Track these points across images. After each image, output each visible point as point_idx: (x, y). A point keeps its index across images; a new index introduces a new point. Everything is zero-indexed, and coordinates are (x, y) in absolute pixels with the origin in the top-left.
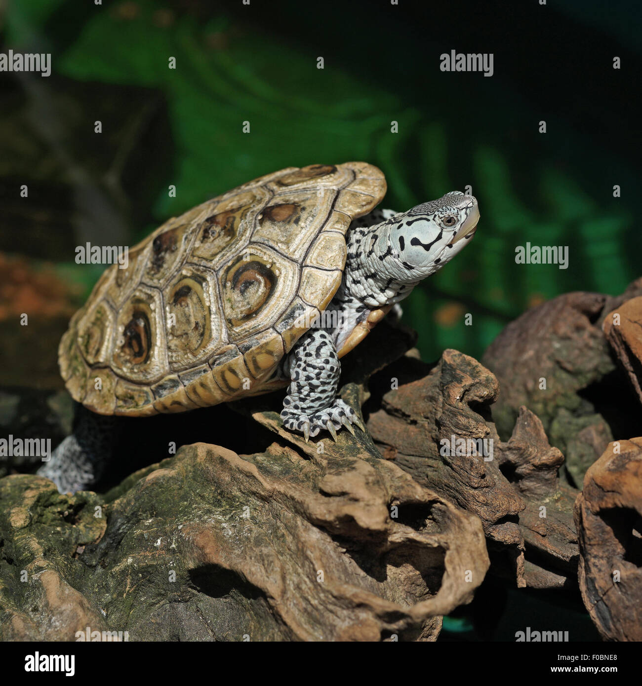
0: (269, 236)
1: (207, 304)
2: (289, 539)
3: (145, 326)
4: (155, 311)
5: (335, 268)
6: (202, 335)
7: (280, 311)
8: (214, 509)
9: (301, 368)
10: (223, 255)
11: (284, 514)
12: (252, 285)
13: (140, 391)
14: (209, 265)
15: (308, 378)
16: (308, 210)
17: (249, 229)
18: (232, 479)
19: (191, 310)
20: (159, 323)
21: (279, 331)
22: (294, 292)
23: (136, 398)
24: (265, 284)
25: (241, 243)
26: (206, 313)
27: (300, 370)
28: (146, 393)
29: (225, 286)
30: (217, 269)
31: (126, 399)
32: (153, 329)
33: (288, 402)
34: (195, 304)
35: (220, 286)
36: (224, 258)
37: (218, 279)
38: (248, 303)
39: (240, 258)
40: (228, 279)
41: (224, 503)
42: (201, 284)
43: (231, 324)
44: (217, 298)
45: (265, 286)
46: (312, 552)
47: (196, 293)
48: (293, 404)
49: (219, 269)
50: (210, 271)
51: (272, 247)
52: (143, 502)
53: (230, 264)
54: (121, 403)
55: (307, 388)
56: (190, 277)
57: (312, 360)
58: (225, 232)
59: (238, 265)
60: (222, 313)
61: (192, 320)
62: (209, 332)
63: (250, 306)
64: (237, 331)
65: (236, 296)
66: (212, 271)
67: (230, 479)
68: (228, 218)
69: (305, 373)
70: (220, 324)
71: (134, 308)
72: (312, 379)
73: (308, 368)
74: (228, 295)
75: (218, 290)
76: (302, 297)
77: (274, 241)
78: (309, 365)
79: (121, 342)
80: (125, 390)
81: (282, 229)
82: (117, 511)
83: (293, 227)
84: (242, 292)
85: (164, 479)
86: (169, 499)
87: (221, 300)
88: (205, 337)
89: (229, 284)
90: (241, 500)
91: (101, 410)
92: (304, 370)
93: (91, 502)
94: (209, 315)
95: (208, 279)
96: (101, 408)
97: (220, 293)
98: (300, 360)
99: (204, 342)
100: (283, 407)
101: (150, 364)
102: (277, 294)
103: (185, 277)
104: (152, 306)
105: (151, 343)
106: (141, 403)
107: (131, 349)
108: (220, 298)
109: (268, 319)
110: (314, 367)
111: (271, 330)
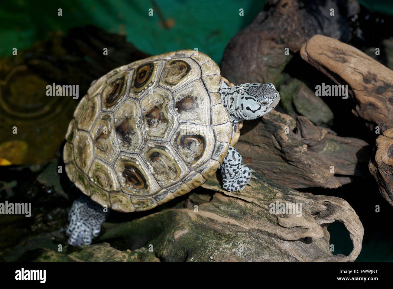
0: (187, 118)
1: (173, 158)
2: (273, 248)
3: (136, 171)
4: (140, 165)
5: (226, 121)
6: (176, 172)
7: (212, 151)
8: (220, 242)
9: (229, 167)
10: (169, 133)
11: (262, 237)
12: (192, 144)
13: (147, 199)
14: (163, 139)
15: (234, 170)
16: (199, 98)
17: (175, 117)
18: (223, 228)
19: (164, 162)
20: (146, 170)
21: (215, 159)
22: (214, 140)
23: (146, 203)
24: (198, 141)
25: (175, 125)
26: (174, 162)
27: (228, 168)
28: (150, 199)
29: (178, 148)
30: (169, 141)
31: (140, 204)
32: (143, 173)
33: (226, 182)
34: (166, 159)
35: (175, 149)
36: (170, 134)
37: (172, 145)
38: (194, 152)
39: (179, 133)
40: (178, 145)
41: (223, 238)
42: (165, 150)
43: (190, 164)
44: (176, 154)
45: (199, 142)
46: (291, 253)
47: (163, 154)
48: (228, 181)
49: (170, 140)
50: (165, 143)
51: (193, 123)
52: (178, 248)
53: (175, 137)
54: (137, 206)
55: (234, 174)
56: (155, 148)
57: (233, 162)
58: (161, 121)
59: (180, 137)
60: (182, 160)
61: (166, 166)
62: (179, 170)
63: (195, 153)
64: (194, 166)
65: (186, 151)
66: (167, 142)
67: (221, 228)
68: (159, 114)
69: (232, 169)
70: (182, 164)
71: (125, 164)
72: (236, 170)
73: (232, 167)
74: (182, 152)
75: (174, 150)
76: (219, 141)
77: (192, 120)
78: (232, 165)
79: (124, 180)
80: (137, 201)
81: (192, 112)
82: (167, 256)
83: (197, 110)
84: (189, 148)
85: (184, 236)
86: (190, 242)
87: (178, 154)
88: (178, 172)
89: (180, 147)
90: (233, 235)
91: (127, 211)
92: (231, 167)
93: (146, 253)
94: (176, 163)
95: (167, 146)
96: (126, 210)
97: (176, 151)
98: (226, 163)
99: (178, 175)
100: (223, 184)
101: (150, 188)
102: (207, 144)
103: (152, 148)
104: (137, 163)
105: (145, 180)
106: (149, 204)
107: (132, 182)
108: (178, 153)
109: (208, 156)
110: (236, 165)
111: (211, 160)
